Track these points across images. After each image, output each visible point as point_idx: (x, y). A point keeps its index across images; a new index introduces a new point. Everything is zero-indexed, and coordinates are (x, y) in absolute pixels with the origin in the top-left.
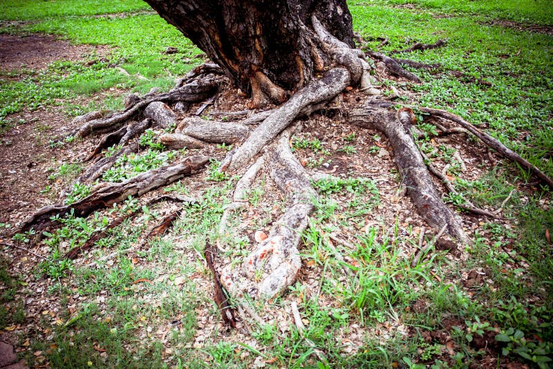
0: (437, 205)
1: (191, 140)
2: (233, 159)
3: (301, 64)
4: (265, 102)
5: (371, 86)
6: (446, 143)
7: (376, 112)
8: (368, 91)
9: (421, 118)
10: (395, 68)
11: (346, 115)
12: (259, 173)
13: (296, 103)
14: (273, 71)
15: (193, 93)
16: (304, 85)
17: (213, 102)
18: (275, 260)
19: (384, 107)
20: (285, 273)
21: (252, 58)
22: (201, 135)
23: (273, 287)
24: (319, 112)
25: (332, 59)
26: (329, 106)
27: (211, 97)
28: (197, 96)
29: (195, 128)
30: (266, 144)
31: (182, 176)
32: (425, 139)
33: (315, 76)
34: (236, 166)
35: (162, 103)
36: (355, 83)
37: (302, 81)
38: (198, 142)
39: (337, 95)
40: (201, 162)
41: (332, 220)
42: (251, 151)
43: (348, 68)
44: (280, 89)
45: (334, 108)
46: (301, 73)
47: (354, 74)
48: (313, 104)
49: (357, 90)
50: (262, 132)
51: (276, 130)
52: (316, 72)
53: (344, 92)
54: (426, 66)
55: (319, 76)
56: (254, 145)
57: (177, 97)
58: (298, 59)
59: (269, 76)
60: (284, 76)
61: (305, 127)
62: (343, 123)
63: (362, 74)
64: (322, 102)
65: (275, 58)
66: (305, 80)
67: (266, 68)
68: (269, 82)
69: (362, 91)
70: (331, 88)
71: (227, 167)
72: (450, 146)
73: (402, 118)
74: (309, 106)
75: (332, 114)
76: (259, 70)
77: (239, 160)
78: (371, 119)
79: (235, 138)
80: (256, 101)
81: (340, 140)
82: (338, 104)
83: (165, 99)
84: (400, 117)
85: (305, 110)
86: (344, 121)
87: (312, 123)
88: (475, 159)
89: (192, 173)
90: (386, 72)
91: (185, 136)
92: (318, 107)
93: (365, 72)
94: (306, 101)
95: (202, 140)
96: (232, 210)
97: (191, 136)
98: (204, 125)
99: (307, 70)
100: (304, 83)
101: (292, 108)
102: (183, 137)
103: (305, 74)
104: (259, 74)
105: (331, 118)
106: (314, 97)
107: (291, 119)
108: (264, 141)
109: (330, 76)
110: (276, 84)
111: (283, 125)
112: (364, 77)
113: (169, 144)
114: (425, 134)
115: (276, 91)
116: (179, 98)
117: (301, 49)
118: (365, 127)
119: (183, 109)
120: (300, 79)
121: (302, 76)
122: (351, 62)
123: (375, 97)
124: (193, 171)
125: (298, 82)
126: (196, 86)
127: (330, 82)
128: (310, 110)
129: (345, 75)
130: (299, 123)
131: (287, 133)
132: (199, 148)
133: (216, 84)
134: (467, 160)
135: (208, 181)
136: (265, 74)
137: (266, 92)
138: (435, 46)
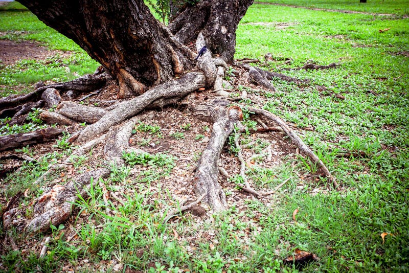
0: (205, 179)
1: (62, 118)
2: (81, 133)
3: (158, 65)
4: (128, 94)
5: (222, 89)
6: (265, 138)
7: (214, 108)
8: (218, 92)
9: (247, 116)
10: (255, 78)
11: (192, 110)
12: (96, 146)
13: (146, 97)
14: (136, 69)
15: (83, 84)
16: (161, 83)
17: (99, 93)
18: (49, 204)
19: (223, 105)
20: (51, 214)
21: (115, 57)
22: (71, 115)
23: (38, 224)
24: (171, 106)
25: (195, 65)
26: (181, 102)
27: (98, 89)
28: (86, 87)
29: (67, 110)
30: (113, 125)
31: (35, 142)
32: (246, 133)
33: (174, 76)
34: (83, 139)
35: (54, 89)
36: (209, 86)
37: (159, 79)
38: (68, 120)
39: (188, 93)
40: (55, 133)
41: (122, 183)
42: (97, 129)
43: (204, 73)
44: (141, 84)
45: (184, 103)
46: (158, 73)
47: (209, 79)
48: (166, 98)
49: (210, 91)
50: (111, 115)
51: (124, 115)
52: (174, 74)
53: (197, 91)
54: (298, 80)
55: (177, 77)
56: (101, 124)
57: (69, 86)
58: (154, 61)
59: (131, 73)
60: (147, 75)
61: (156, 116)
62: (189, 116)
63: (215, 79)
64: (173, 97)
65: (135, 59)
66: (161, 78)
67: (129, 66)
68: (132, 78)
69: (215, 92)
70: (182, 87)
71: (74, 140)
72: (267, 140)
73: (231, 115)
74: (161, 100)
75: (182, 108)
76: (122, 68)
77: (86, 135)
78: (209, 113)
79: (95, 119)
80: (121, 92)
81: (179, 128)
82: (190, 101)
83: (59, 87)
84: (229, 114)
85: (157, 102)
86: (190, 114)
87: (163, 113)
88: (283, 153)
89: (44, 140)
90: (248, 80)
91: (58, 115)
92: (171, 101)
93: (218, 77)
94: (158, 95)
95: (71, 118)
96: (55, 169)
97: (63, 115)
98: (75, 107)
99: (163, 71)
100: (160, 81)
101: (143, 99)
102: (55, 115)
103: (161, 74)
104: (122, 70)
105: (181, 111)
106: (165, 93)
107: (140, 107)
108: (111, 123)
109: (185, 77)
110: (138, 80)
111: (131, 112)
112: (217, 81)
113: (46, 119)
114: (247, 129)
115: (137, 85)
116: (70, 87)
117: (156, 53)
118: (203, 120)
119: (72, 96)
120: (157, 77)
121: (159, 75)
122: (207, 69)
123: (221, 97)
124: (45, 139)
125: (156, 80)
126: (86, 79)
127: (183, 82)
128: (162, 103)
129: (200, 77)
130: (152, 112)
131: (136, 119)
132: (68, 125)
133: (105, 79)
134: (276, 153)
135: (55, 148)
136: (128, 71)
137: (130, 86)
138: (327, 68)
